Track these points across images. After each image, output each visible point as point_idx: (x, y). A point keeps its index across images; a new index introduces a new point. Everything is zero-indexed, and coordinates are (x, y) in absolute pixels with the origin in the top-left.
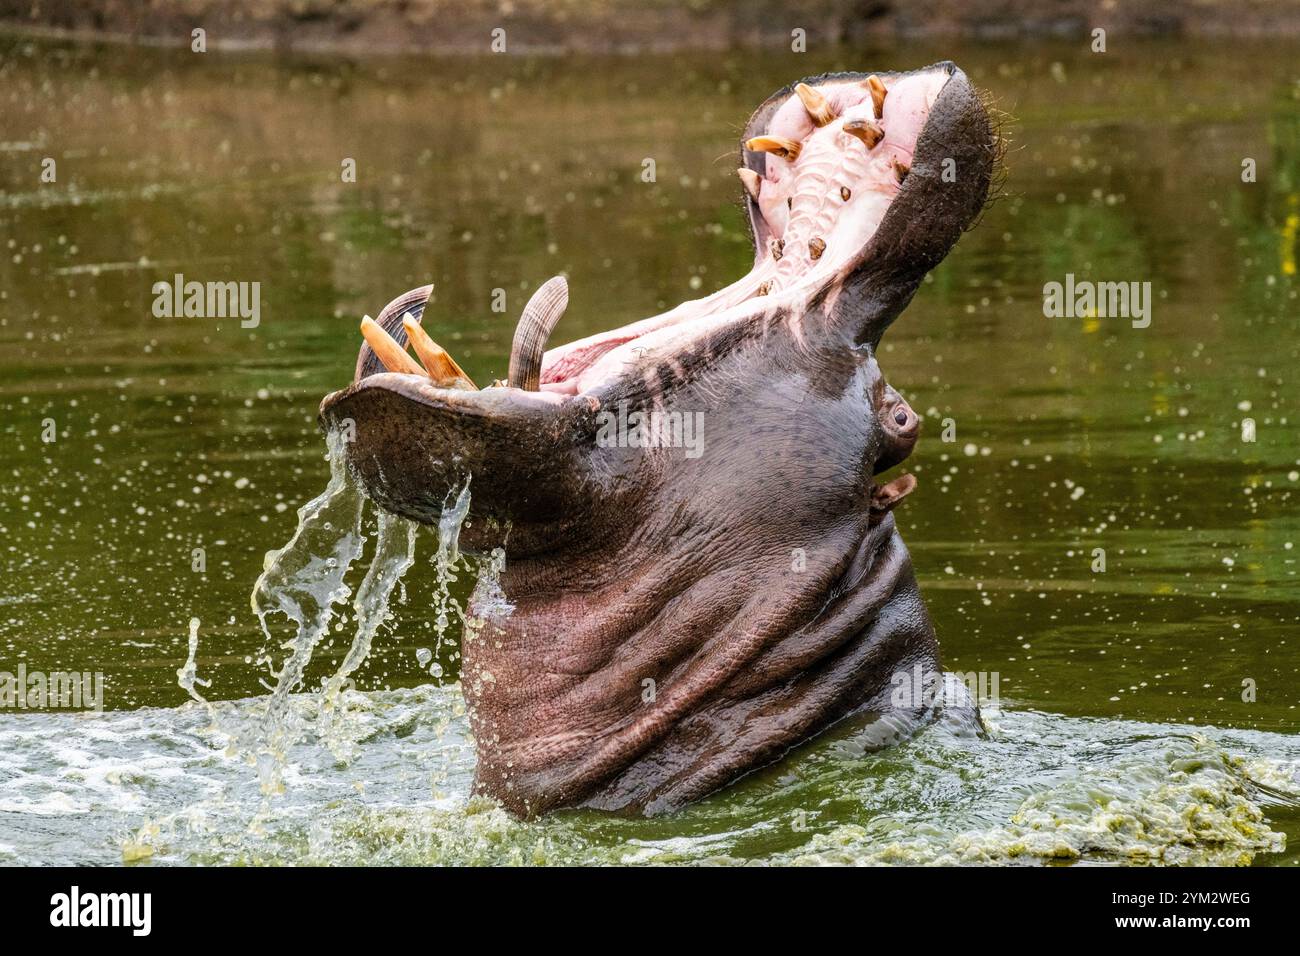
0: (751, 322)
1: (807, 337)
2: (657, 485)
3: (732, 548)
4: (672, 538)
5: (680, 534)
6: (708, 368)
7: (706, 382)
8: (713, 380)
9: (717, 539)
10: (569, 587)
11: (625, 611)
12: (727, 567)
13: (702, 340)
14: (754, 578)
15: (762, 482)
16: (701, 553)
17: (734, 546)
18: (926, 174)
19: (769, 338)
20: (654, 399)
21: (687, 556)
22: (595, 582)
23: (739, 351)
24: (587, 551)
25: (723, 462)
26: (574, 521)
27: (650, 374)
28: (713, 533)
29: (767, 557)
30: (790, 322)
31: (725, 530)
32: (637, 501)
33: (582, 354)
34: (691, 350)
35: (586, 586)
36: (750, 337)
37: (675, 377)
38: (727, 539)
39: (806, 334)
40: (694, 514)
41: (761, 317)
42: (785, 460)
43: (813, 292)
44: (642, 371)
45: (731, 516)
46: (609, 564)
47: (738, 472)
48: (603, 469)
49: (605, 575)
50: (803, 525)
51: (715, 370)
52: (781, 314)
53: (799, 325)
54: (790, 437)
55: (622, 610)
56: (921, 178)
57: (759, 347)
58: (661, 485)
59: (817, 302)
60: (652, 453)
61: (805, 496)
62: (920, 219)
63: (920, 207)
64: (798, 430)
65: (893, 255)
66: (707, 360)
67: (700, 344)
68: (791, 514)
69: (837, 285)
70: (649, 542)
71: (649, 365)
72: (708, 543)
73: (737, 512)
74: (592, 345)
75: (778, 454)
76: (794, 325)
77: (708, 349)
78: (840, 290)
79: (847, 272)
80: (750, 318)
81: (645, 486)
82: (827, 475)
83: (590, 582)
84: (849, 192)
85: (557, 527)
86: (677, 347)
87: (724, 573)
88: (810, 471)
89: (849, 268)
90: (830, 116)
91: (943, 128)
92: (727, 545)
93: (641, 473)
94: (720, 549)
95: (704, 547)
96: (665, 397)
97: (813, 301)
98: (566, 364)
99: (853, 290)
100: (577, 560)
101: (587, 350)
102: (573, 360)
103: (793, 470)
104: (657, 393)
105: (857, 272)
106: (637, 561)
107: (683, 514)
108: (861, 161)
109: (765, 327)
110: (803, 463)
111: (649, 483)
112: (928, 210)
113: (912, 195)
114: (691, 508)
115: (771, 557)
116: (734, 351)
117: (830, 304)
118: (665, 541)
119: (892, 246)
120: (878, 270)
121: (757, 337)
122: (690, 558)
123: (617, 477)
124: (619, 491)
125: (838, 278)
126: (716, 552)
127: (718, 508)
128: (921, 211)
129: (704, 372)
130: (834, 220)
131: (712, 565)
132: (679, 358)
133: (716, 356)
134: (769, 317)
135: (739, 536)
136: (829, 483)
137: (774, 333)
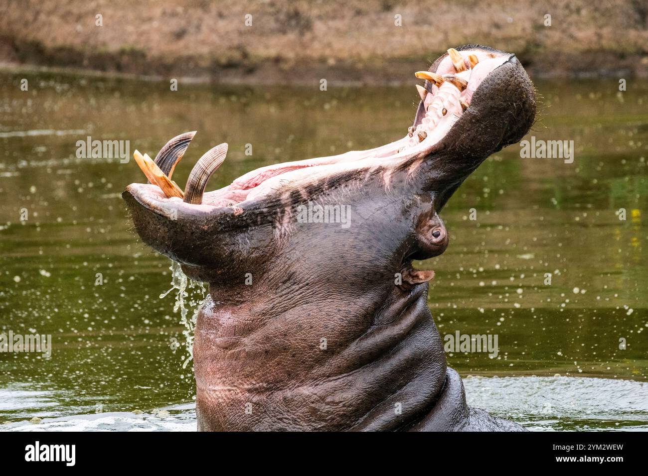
0: (359, 172)
1: (392, 184)
2: (279, 255)
3: (310, 294)
4: (280, 284)
5: (284, 282)
6: (324, 194)
7: (321, 201)
8: (325, 200)
9: (303, 289)
10: (231, 300)
11: (248, 320)
12: (307, 303)
13: (324, 179)
14: (321, 311)
15: (332, 260)
16: (292, 295)
17: (312, 293)
18: (473, 112)
19: (368, 181)
20: (286, 209)
21: (285, 296)
22: (242, 300)
23: (346, 186)
24: (239, 283)
25: (316, 246)
26: (224, 269)
27: (285, 197)
28: (301, 285)
29: (330, 300)
30: (385, 174)
31: (307, 284)
32: (265, 262)
33: (271, 172)
34: (315, 184)
35: (238, 301)
36: (356, 179)
37: (301, 198)
38: (308, 289)
39: (392, 182)
40: (294, 273)
41: (366, 170)
42: (346, 249)
43: (404, 161)
44: (280, 194)
45: (312, 277)
46: (249, 292)
47: (322, 253)
48: (246, 243)
49: (247, 297)
50: (352, 285)
51: (328, 195)
52: (380, 170)
53: (390, 177)
54: (353, 237)
55: (246, 319)
56: (470, 114)
57: (360, 185)
58: (281, 254)
59: (406, 166)
60: (279, 237)
61: (354, 270)
62: (467, 134)
63: (468, 129)
64: (359, 234)
65: (453, 150)
66: (324, 189)
67: (322, 182)
68: (345, 279)
69: (420, 159)
70: (269, 283)
71: (287, 191)
72: (297, 291)
73: (316, 275)
74: (278, 168)
75: (344, 245)
76: (387, 177)
77: (326, 184)
78: (421, 161)
79: (426, 153)
80: (359, 170)
81: (271, 255)
82: (368, 259)
83: (240, 299)
84: (447, 111)
85: (216, 272)
86: (307, 182)
87: (305, 306)
88: (359, 256)
89: (428, 151)
90: (463, 68)
91: (486, 91)
92: (308, 292)
93: (269, 248)
94: (304, 294)
95: (294, 292)
96: (293, 208)
97: (403, 165)
98: (262, 177)
99: (430, 162)
100: (234, 287)
101: (274, 171)
102: (265, 175)
103: (349, 255)
104: (288, 206)
105: (432, 154)
106: (262, 292)
107: (288, 272)
108: (456, 96)
109: (368, 175)
110: (356, 252)
111: (273, 252)
112: (473, 131)
113: (465, 122)
114: (293, 269)
115: (333, 300)
116: (343, 186)
117: (413, 169)
118: (276, 285)
119: (452, 145)
120: (445, 155)
121: (361, 180)
122: (286, 297)
123: (253, 248)
124: (253, 255)
125: (421, 155)
126: (301, 295)
127: (306, 271)
128: (469, 130)
129: (321, 195)
130: (436, 124)
131: (298, 301)
132: (306, 188)
133: (330, 187)
134: (372, 170)
135: (316, 288)
136: (368, 264)
137: (372, 179)
